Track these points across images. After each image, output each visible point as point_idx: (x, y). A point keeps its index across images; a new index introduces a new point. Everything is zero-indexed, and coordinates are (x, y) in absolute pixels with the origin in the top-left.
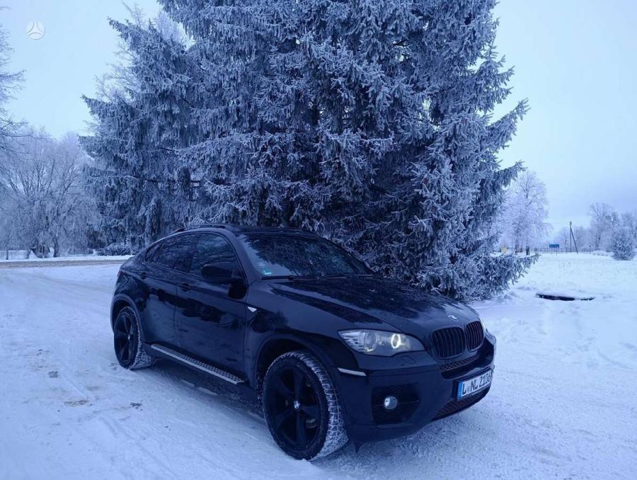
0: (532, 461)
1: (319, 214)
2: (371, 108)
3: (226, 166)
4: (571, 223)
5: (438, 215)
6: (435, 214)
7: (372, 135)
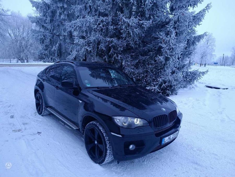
0: (191, 168)
1: (121, 52)
2: (143, 7)
3: (86, 30)
4: (224, 54)
5: (168, 55)
6: (166, 54)
7: (143, 19)
